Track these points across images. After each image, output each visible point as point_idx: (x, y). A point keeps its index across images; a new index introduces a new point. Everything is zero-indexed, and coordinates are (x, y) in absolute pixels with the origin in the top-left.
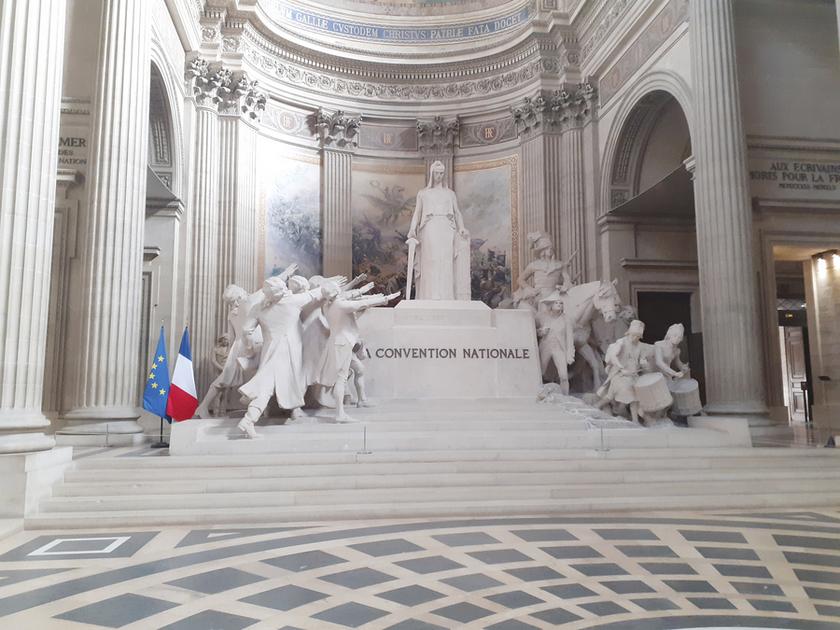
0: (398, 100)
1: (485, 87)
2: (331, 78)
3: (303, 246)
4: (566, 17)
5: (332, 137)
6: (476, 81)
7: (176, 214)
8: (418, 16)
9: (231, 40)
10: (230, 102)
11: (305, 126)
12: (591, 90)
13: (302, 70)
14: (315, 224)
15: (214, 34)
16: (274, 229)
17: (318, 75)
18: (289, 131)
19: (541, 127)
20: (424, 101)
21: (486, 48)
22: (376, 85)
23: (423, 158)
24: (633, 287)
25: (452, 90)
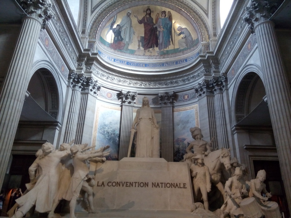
0: (152, 87)
1: (184, 81)
2: (127, 80)
3: (112, 142)
4: (212, 53)
5: (126, 100)
6: (181, 79)
7: (57, 128)
8: (159, 59)
9: (89, 67)
10: (86, 88)
11: (116, 97)
12: (224, 78)
13: (116, 78)
14: (117, 132)
15: (82, 65)
16: (100, 135)
17: (122, 79)
18: (109, 99)
19: (206, 93)
20: (161, 87)
21: (183, 67)
22: (144, 82)
23: (161, 107)
24: (251, 158)
25: (172, 83)
